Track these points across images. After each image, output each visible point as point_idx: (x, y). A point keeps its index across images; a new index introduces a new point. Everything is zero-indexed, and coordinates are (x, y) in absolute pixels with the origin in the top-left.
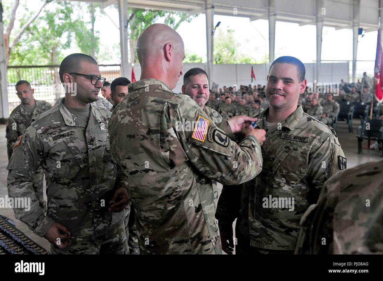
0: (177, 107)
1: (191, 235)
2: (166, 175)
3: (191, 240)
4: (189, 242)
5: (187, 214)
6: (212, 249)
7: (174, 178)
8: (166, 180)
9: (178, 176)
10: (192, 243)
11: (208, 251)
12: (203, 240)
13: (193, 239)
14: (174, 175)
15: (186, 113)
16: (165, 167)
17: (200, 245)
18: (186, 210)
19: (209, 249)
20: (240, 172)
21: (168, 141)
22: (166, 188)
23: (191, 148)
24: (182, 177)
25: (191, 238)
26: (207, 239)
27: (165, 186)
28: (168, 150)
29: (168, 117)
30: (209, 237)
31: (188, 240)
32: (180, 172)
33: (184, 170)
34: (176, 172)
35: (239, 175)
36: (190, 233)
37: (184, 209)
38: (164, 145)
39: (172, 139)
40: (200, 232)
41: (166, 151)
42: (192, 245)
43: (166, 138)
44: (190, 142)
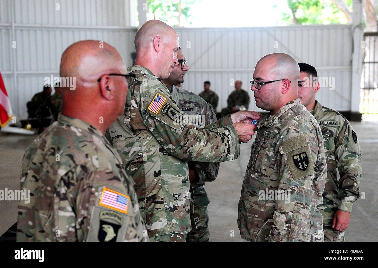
0: (141, 83)
1: (147, 195)
2: (131, 140)
3: (147, 199)
4: (145, 201)
5: (146, 176)
6: (163, 209)
7: (137, 144)
8: (131, 145)
9: (142, 142)
10: (147, 202)
11: (158, 210)
12: (157, 200)
13: (148, 199)
14: (138, 141)
15: (148, 89)
16: (129, 132)
17: (153, 204)
18: (146, 172)
19: (160, 208)
20: (188, 148)
21: (130, 110)
22: (131, 152)
23: (148, 119)
24: (145, 144)
25: (147, 198)
26: (160, 200)
27: (130, 150)
28: (130, 118)
29: (133, 91)
30: (162, 199)
31: (145, 198)
32: (143, 139)
33: (148, 138)
34: (139, 138)
35: (188, 151)
36: (147, 193)
37: (144, 171)
38: (127, 114)
39: (133, 108)
40: (156, 194)
41: (128, 119)
42: (147, 203)
43: (129, 108)
44: (148, 114)
